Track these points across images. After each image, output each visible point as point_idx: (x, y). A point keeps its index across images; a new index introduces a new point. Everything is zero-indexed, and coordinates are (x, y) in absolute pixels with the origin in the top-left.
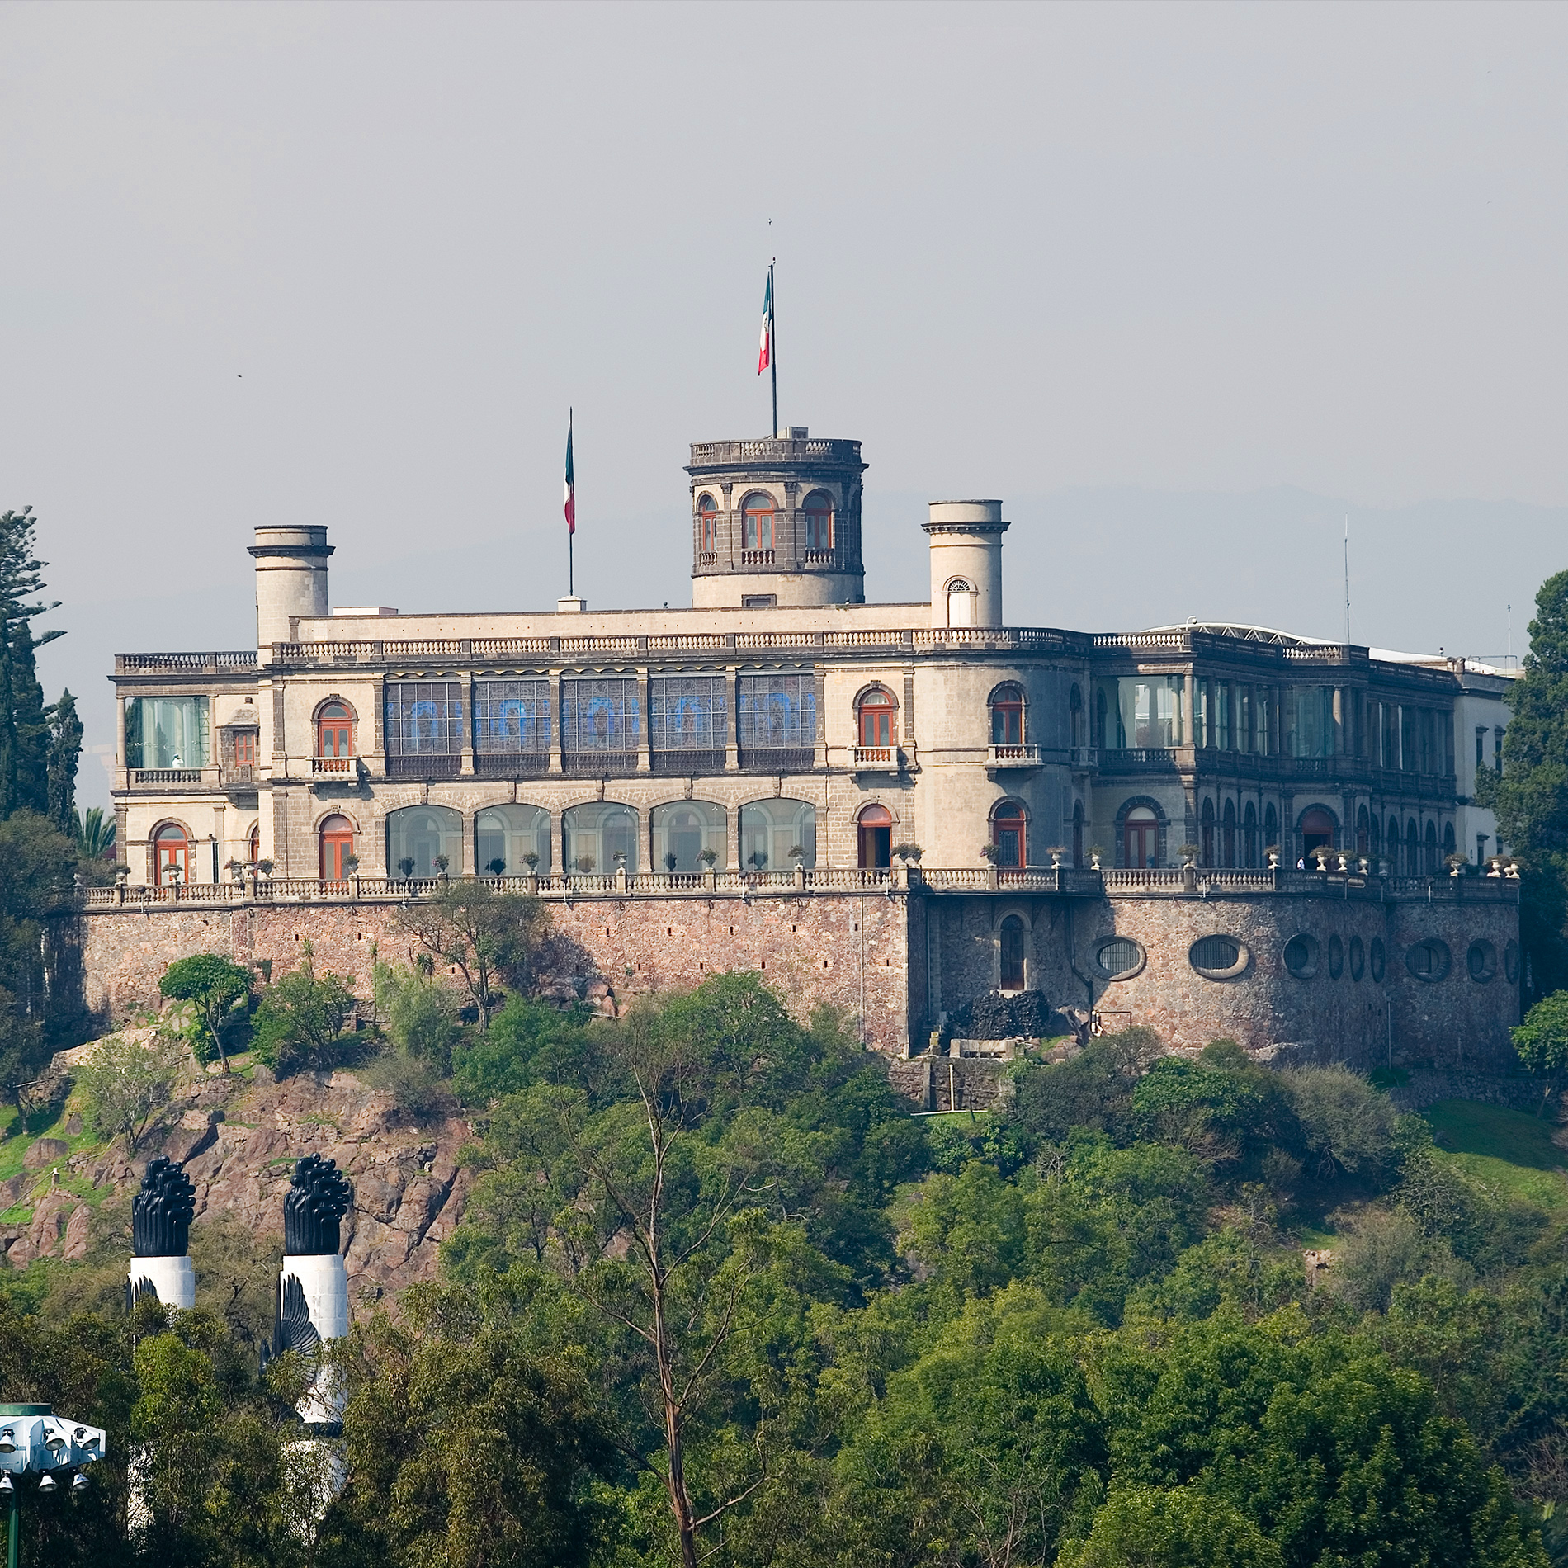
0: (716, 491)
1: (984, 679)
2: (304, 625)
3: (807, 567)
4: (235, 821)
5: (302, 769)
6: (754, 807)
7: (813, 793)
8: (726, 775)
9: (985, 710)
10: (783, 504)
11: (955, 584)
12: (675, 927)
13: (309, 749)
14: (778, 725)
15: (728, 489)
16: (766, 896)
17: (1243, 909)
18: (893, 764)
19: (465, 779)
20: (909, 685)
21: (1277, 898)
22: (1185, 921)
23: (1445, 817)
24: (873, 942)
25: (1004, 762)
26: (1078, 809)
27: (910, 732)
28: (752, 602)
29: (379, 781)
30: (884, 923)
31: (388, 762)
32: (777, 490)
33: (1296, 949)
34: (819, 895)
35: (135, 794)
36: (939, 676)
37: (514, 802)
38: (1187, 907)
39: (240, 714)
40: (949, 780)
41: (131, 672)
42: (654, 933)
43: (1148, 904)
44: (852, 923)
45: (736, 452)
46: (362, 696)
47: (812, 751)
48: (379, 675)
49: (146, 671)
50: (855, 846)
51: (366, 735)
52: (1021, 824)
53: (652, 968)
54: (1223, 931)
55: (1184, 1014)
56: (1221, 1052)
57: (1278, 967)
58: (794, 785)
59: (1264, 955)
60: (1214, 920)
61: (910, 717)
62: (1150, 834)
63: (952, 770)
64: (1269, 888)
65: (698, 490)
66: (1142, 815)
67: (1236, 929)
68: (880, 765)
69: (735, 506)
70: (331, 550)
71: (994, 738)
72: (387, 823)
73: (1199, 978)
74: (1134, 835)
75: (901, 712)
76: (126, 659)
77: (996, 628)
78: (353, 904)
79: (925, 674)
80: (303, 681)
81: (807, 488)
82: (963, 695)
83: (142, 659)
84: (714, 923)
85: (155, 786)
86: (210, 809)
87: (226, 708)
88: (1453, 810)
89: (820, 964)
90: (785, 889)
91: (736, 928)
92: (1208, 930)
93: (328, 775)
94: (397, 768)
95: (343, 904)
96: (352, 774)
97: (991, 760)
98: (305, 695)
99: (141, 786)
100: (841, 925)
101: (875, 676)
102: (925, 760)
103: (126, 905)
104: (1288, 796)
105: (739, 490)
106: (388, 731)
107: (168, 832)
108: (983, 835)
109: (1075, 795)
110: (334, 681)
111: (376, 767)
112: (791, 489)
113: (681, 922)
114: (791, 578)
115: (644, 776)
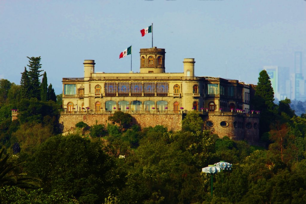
0: (145, 56)
1: (192, 84)
2: (93, 74)
3: (158, 67)
4: (80, 102)
5: (93, 95)
6: (158, 102)
7: (167, 100)
8: (155, 97)
9: (192, 88)
10: (155, 58)
11: (188, 70)
12: (148, 118)
13: (94, 92)
14: (162, 90)
15: (146, 55)
16: (162, 114)
17: (228, 117)
18: (179, 96)
19: (117, 97)
20: (182, 84)
21: (232, 116)
22: (220, 119)
23: (242, 105)
24: (177, 121)
25: (195, 96)
26: (204, 102)
27: (182, 91)
28: (150, 72)
29: (104, 97)
30: (179, 118)
31: (106, 94)
32: (154, 56)
33: (235, 123)
34: (169, 114)
35: (65, 98)
36: (186, 83)
37: (124, 100)
38: (220, 117)
39: (81, 87)
40: (187, 98)
41: (65, 81)
42: (145, 119)
43: (214, 116)
44: (174, 118)
45: (148, 50)
46: (102, 84)
47: (167, 94)
48: (105, 82)
49: (67, 80)
50: (173, 107)
51: (102, 91)
52: (197, 105)
53: (145, 124)
54: (225, 120)
55: (219, 132)
56: (226, 138)
57: (232, 126)
58: (164, 98)
59: (230, 124)
60: (224, 119)
61: (182, 89)
62: (213, 107)
63: (188, 97)
64: (231, 115)
65: (142, 56)
66: (212, 104)
67: (227, 120)
68: (177, 96)
69: (147, 58)
70: (95, 64)
71: (194, 93)
72: (105, 103)
73: (222, 127)
74: (211, 107)
75: (180, 88)
76: (64, 79)
77: (193, 77)
78: (102, 114)
79: (184, 83)
80: (94, 83)
81: (158, 56)
82: (189, 86)
83: (66, 79)
84: (154, 118)
85: (68, 97)
86: (76, 101)
87: (79, 86)
88: (242, 104)
89: (169, 124)
90: (164, 113)
91: (157, 119)
92: (223, 120)
93: (97, 96)
94: (107, 95)
95: (100, 114)
96: (100, 96)
97: (193, 95)
98: (94, 84)
99: (66, 97)
100: (172, 119)
101: (176, 83)
102: (184, 95)
103: (67, 114)
104: (228, 102)
105: (148, 56)
106: (105, 90)
107: (70, 104)
108: (192, 106)
109: (203, 101)
110: (98, 83)
111: (104, 95)
112: (156, 56)
113: (149, 118)
114: (156, 69)
115: (143, 97)
